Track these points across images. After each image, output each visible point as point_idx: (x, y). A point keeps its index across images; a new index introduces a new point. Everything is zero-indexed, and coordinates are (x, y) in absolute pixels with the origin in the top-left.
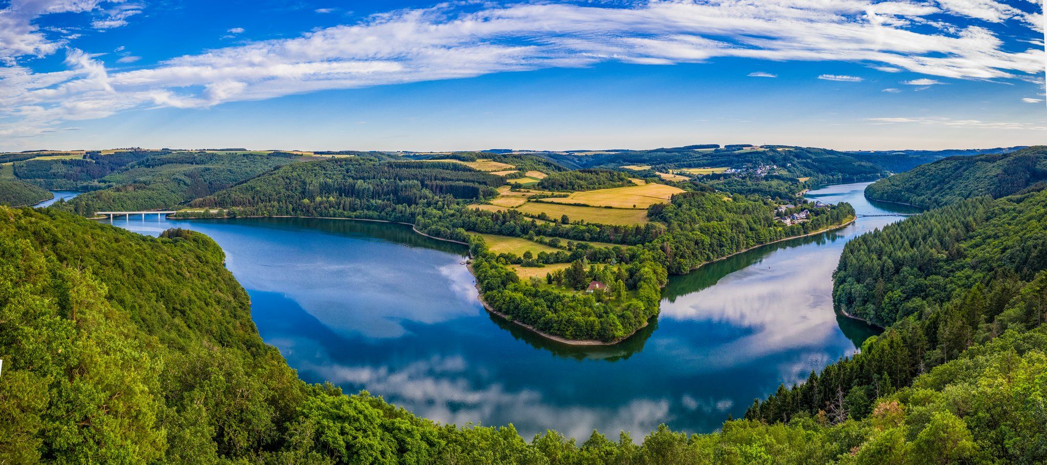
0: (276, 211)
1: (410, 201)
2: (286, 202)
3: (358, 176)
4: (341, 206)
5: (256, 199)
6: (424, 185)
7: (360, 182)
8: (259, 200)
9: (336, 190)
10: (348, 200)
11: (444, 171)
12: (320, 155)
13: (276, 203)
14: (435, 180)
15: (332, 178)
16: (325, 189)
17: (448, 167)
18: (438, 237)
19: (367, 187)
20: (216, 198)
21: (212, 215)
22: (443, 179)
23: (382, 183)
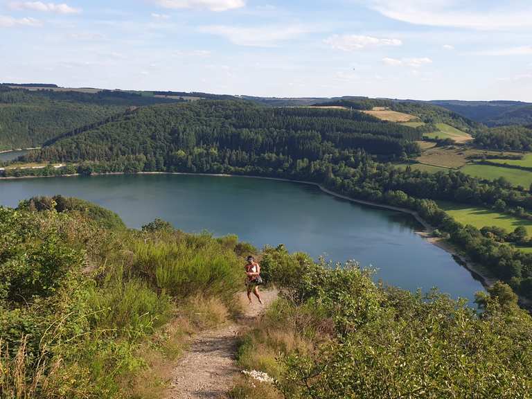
0: (142, 165)
1: (313, 156)
2: (155, 154)
3: (241, 124)
4: (226, 160)
5: (115, 150)
6: (325, 138)
7: (245, 131)
8: (119, 152)
9: (216, 139)
10: (233, 154)
11: (346, 120)
12: (164, 96)
13: (142, 156)
14: (337, 131)
15: (210, 126)
16: (203, 139)
17: (347, 115)
18: (366, 201)
19: (255, 137)
20: (60, 149)
21: (57, 172)
22: (346, 130)
23: (271, 133)
